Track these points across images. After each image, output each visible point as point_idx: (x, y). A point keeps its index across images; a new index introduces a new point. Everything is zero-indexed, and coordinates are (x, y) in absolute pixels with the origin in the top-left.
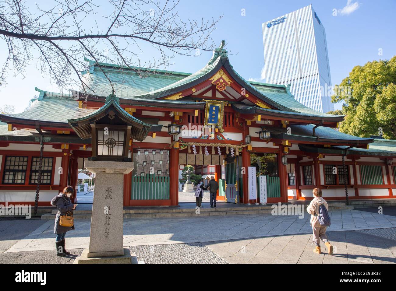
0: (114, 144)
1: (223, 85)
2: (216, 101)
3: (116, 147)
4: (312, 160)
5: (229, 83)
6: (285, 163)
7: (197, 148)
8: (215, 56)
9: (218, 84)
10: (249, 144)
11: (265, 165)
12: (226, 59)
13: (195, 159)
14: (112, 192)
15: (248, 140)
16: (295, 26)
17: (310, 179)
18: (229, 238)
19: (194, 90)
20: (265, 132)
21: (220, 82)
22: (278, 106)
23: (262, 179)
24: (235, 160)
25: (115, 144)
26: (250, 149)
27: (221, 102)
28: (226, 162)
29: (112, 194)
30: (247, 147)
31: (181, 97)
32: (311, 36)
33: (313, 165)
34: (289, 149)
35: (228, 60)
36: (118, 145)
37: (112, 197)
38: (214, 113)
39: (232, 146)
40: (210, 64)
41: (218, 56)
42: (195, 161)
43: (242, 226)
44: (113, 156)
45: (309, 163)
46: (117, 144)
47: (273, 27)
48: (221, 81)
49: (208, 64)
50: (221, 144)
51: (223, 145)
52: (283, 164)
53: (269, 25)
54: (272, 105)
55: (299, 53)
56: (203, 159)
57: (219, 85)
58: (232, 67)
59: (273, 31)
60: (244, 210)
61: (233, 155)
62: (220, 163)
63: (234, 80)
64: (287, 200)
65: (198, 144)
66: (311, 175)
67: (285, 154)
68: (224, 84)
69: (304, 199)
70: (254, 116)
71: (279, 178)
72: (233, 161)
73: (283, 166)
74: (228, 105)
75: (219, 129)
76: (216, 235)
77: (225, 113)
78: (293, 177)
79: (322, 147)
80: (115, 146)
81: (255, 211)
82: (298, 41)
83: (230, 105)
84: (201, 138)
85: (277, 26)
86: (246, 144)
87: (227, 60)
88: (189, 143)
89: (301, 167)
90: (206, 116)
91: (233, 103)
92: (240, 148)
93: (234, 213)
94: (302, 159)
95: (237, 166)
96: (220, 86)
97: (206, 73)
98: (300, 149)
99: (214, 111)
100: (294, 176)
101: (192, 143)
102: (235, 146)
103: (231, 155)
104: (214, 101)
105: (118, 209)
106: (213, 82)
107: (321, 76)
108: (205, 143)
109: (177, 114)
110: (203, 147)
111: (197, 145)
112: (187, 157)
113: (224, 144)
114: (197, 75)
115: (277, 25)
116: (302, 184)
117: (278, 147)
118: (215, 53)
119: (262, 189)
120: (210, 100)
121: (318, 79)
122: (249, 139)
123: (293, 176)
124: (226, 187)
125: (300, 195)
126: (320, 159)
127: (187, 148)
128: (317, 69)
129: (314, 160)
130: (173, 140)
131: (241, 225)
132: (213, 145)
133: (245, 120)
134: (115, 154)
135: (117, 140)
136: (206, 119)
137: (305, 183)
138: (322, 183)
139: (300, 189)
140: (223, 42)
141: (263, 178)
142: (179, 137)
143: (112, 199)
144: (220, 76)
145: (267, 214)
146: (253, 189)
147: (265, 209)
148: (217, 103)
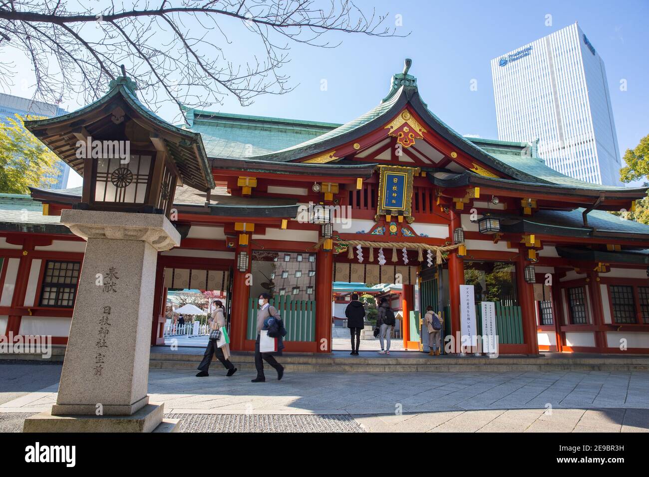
0: (128, 180)
1: (409, 136)
2: (399, 167)
3: (133, 186)
4: (584, 275)
5: (420, 133)
6: (530, 280)
7: (366, 250)
8: (393, 86)
9: (401, 135)
10: (460, 244)
11: (495, 289)
12: (414, 90)
13: (365, 274)
14: (117, 278)
15: (458, 236)
16: (549, 61)
17: (581, 311)
18: (409, 409)
19: (357, 146)
20: (489, 219)
21: (404, 132)
22: (513, 173)
23: (486, 308)
24: (436, 274)
25: (131, 180)
26: (462, 252)
27: (408, 168)
28: (421, 278)
29: (117, 281)
30: (456, 250)
31: (334, 158)
32: (578, 76)
33: (587, 287)
34: (537, 254)
35: (418, 92)
36: (137, 183)
37: (116, 288)
38: (395, 188)
39: (429, 248)
40: (385, 101)
41: (399, 86)
42: (365, 276)
43: (441, 390)
44: (124, 203)
45: (579, 283)
46: (135, 181)
47: (509, 65)
48: (406, 129)
49: (381, 102)
50: (409, 244)
51: (413, 245)
52: (527, 281)
53: (502, 62)
54: (502, 170)
55: (557, 106)
56: (380, 274)
57: (403, 136)
58: (426, 105)
59: (510, 72)
60: (452, 364)
61: (430, 264)
62: (410, 280)
63: (429, 126)
64: (537, 351)
65: (368, 244)
66: (583, 304)
67: (530, 262)
68: (411, 136)
69: (571, 351)
70: (468, 190)
71: (519, 307)
72: (433, 276)
73: (527, 286)
74: (420, 174)
75: (405, 218)
76: (385, 403)
77: (416, 188)
78: (548, 310)
79: (602, 248)
80: (130, 183)
81: (473, 366)
82: (554, 86)
83: (424, 175)
84: (373, 233)
85: (516, 63)
86: (456, 244)
87: (415, 93)
88: (351, 242)
89: (563, 290)
90: (381, 194)
91: (430, 170)
92: (444, 251)
93: (432, 369)
94: (565, 275)
95: (441, 285)
96: (403, 138)
97: (378, 115)
98: (559, 255)
99: (395, 184)
100: (551, 308)
101: (356, 242)
102: (435, 248)
103: (428, 263)
104: (394, 167)
105: (127, 313)
106: (390, 132)
107: (599, 143)
108: (380, 242)
109: (329, 190)
110: (376, 250)
111: (365, 246)
112: (350, 270)
113: (415, 244)
114: (363, 120)
115: (516, 61)
116: (567, 322)
117: (516, 250)
118: (394, 82)
119: (486, 327)
120: (387, 166)
121: (594, 148)
122: (461, 235)
123: (549, 308)
124: (422, 323)
125: (564, 344)
126: (601, 275)
127: (348, 250)
128: (591, 132)
129: (589, 276)
130: (321, 236)
131: (441, 388)
132: (394, 245)
133: (452, 199)
134: (129, 199)
135: (135, 172)
136: (381, 199)
137: (572, 320)
138: (608, 319)
139: (562, 330)
140: (409, 63)
141: (488, 307)
142: (333, 231)
143: (116, 292)
144: (404, 121)
145: (496, 372)
146: (469, 326)
147: (492, 364)
148: (400, 170)
